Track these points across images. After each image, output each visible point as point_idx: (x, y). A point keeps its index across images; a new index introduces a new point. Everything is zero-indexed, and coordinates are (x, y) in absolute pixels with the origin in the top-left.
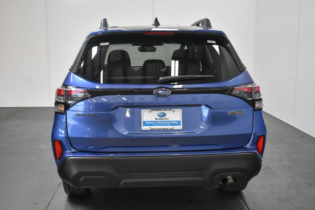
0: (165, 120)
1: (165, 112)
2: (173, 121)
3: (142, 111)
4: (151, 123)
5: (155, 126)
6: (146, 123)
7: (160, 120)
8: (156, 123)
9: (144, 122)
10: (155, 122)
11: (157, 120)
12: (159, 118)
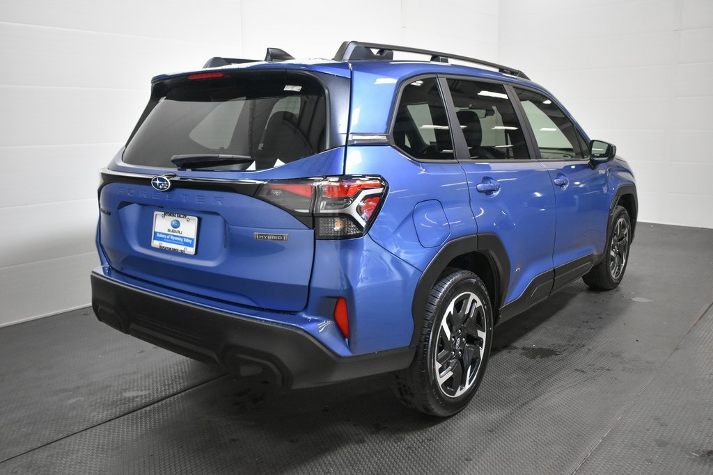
0: (178, 234)
1: (179, 219)
2: (187, 238)
3: (156, 213)
4: (163, 236)
5: (166, 241)
6: (158, 235)
7: (172, 233)
8: (168, 237)
9: (155, 233)
10: (167, 235)
11: (169, 233)
12: (172, 228)
